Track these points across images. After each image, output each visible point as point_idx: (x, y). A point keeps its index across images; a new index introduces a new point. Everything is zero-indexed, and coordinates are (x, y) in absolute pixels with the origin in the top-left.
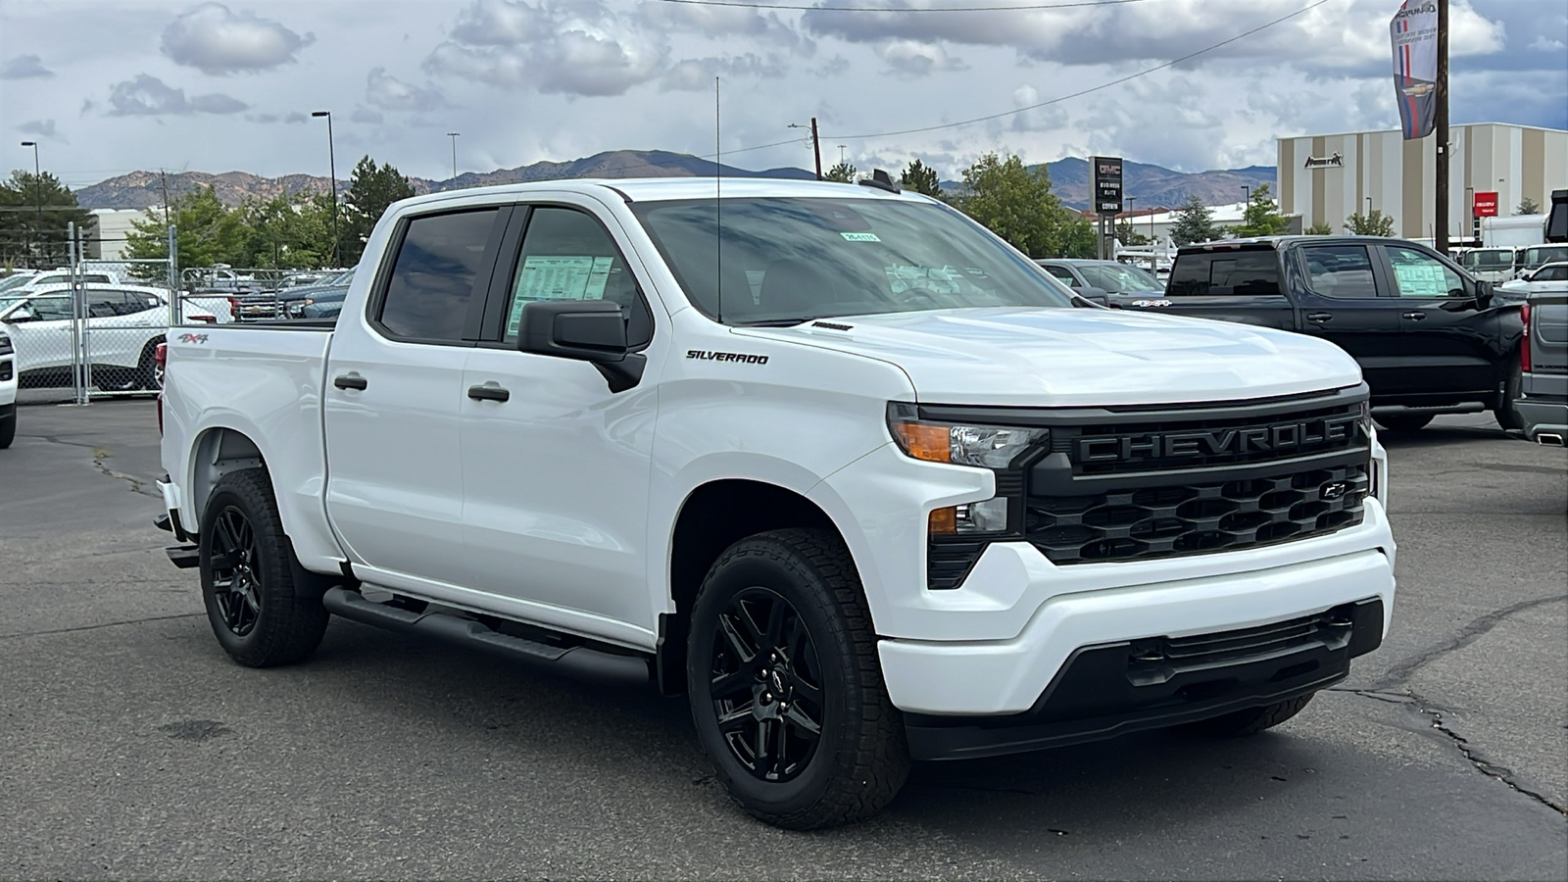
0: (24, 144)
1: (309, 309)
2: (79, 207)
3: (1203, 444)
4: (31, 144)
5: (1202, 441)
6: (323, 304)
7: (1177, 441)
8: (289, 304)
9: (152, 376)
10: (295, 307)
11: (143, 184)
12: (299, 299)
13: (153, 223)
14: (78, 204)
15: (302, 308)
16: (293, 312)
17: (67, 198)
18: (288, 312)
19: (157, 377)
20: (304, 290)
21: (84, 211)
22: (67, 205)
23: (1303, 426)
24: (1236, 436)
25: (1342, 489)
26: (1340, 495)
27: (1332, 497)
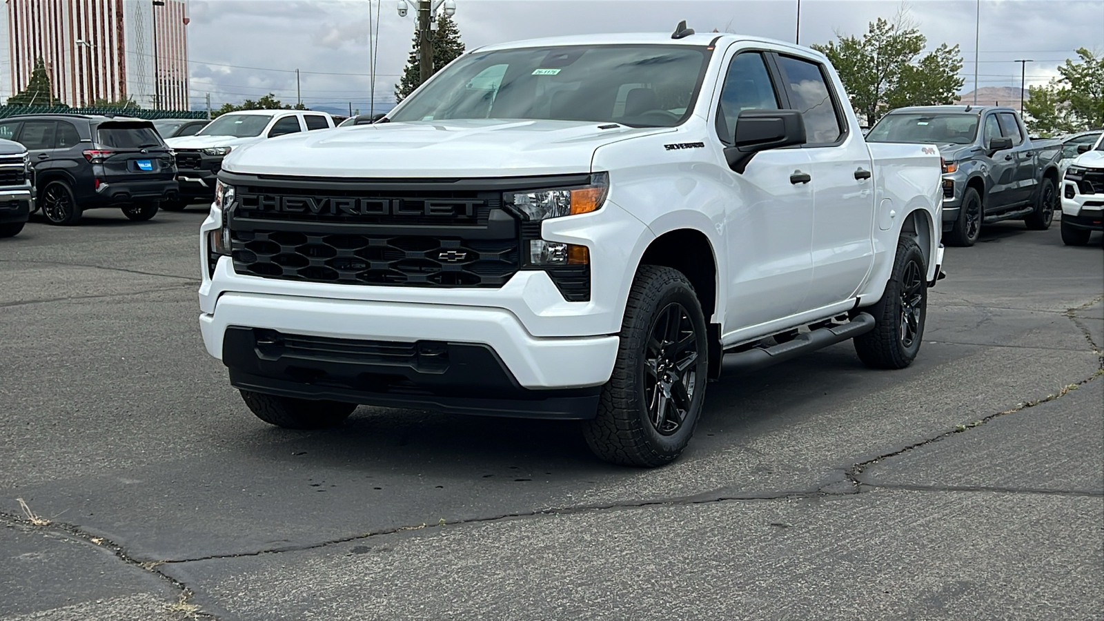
3: (305, 205)
5: (305, 203)
7: (289, 201)
23: (396, 202)
24: (328, 202)
25: (461, 256)
26: (459, 261)
27: (445, 261)
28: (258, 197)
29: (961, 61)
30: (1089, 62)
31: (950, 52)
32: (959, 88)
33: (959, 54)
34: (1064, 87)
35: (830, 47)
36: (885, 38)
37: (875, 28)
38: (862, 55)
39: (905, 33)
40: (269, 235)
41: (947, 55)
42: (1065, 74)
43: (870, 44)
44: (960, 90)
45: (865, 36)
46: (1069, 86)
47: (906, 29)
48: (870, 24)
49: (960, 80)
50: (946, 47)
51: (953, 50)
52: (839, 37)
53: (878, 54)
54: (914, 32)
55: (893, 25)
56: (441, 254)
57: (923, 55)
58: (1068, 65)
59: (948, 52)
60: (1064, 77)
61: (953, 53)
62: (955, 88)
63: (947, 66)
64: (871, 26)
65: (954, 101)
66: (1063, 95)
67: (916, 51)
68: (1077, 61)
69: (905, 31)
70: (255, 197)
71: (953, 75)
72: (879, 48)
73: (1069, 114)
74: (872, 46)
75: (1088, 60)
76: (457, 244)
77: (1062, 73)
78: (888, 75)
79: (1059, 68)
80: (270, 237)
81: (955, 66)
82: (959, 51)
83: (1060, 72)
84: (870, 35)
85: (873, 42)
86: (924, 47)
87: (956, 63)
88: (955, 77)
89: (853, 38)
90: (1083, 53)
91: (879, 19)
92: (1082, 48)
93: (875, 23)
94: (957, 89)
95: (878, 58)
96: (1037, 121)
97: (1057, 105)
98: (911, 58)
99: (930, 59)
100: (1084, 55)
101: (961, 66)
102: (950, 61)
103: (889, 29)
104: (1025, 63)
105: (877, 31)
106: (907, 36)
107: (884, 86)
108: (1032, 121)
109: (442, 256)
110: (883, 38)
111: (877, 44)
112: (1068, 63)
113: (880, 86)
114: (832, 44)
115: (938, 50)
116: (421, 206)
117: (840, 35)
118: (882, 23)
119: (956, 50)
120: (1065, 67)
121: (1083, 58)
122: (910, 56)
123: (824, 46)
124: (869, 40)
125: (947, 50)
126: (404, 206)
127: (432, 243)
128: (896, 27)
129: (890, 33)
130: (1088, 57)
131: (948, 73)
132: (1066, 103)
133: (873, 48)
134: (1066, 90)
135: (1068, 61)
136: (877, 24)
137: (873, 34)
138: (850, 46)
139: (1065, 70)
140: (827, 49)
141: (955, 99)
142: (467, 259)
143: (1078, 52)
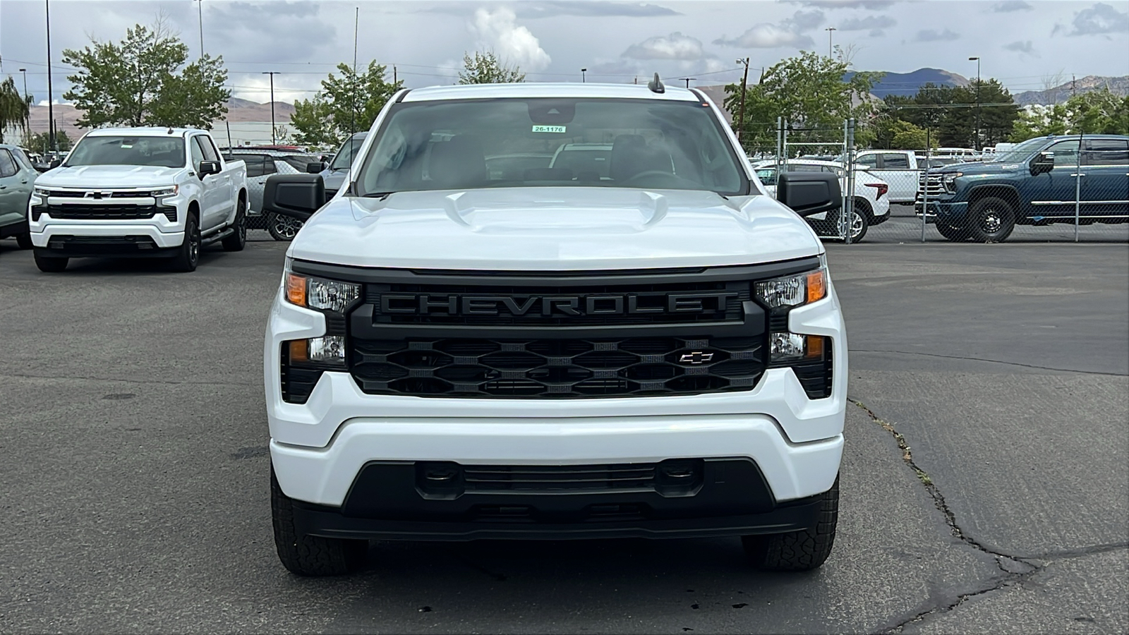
0: (970, 59)
1: (960, 181)
2: (1014, 104)
3: (501, 306)
4: (975, 59)
5: (500, 303)
6: (971, 176)
7: (472, 302)
8: (945, 176)
9: (836, 226)
10: (950, 179)
11: (1092, 86)
12: (952, 172)
13: (1035, 115)
14: (1013, 102)
15: (953, 179)
16: (948, 182)
17: (1007, 99)
18: (944, 182)
19: (838, 227)
20: (957, 166)
21: (1016, 106)
22: (1005, 102)
23: (632, 298)
24: (539, 301)
25: (708, 357)
26: (705, 363)
27: (689, 364)
28: (418, 298)
29: (226, 72)
30: (350, 77)
31: (213, 63)
32: (226, 100)
33: (223, 65)
34: (327, 102)
35: (86, 53)
36: (146, 45)
37: (134, 34)
38: (122, 62)
39: (166, 41)
40: (434, 344)
41: (212, 66)
42: (328, 89)
43: (130, 51)
44: (227, 101)
45: (123, 42)
46: (331, 100)
47: (166, 38)
48: (129, 31)
49: (227, 91)
50: (209, 58)
51: (217, 61)
52: (94, 42)
53: (139, 62)
54: (175, 41)
55: (153, 33)
56: (684, 356)
57: (187, 64)
58: (330, 79)
59: (211, 63)
60: (328, 91)
61: (217, 64)
62: (222, 99)
63: (211, 76)
64: (130, 32)
65: (221, 113)
66: (327, 109)
67: (180, 60)
68: (339, 76)
69: (166, 40)
70: (413, 297)
71: (219, 86)
72: (140, 56)
73: (334, 127)
74: (132, 53)
75: (348, 75)
76: (704, 343)
77: (325, 87)
78: (152, 85)
79: (323, 83)
80: (435, 346)
81: (219, 77)
82: (222, 62)
83: (324, 86)
84: (129, 42)
85: (134, 49)
86: (187, 56)
87: (220, 74)
88: (220, 89)
89: (110, 44)
90: (344, 68)
91: (138, 26)
92: (342, 64)
93: (134, 30)
94: (224, 101)
95: (139, 66)
96: (305, 134)
97: (322, 119)
98: (175, 68)
99: (193, 69)
100: (345, 71)
101: (226, 77)
102: (215, 73)
103: (150, 37)
104: (273, 75)
105: (137, 38)
106: (168, 44)
107: (148, 97)
108: (299, 135)
109: (686, 358)
110: (143, 46)
111: (137, 51)
112: (331, 77)
113: (144, 95)
114: (89, 50)
115: (201, 60)
116: (663, 301)
117: (95, 40)
118: (141, 30)
119: (220, 60)
120: (328, 82)
121: (344, 74)
122: (175, 65)
123: (78, 51)
124: (128, 47)
125: (209, 61)
126: (641, 302)
127: (673, 344)
128: (156, 34)
129: (152, 41)
130: (348, 72)
131: (213, 84)
132: (331, 117)
133: (133, 55)
134: (329, 104)
135: (330, 75)
136: (136, 31)
137: (132, 41)
138: (108, 52)
139: (328, 84)
140: (82, 54)
141: (222, 111)
142: (714, 360)
143: (339, 67)
